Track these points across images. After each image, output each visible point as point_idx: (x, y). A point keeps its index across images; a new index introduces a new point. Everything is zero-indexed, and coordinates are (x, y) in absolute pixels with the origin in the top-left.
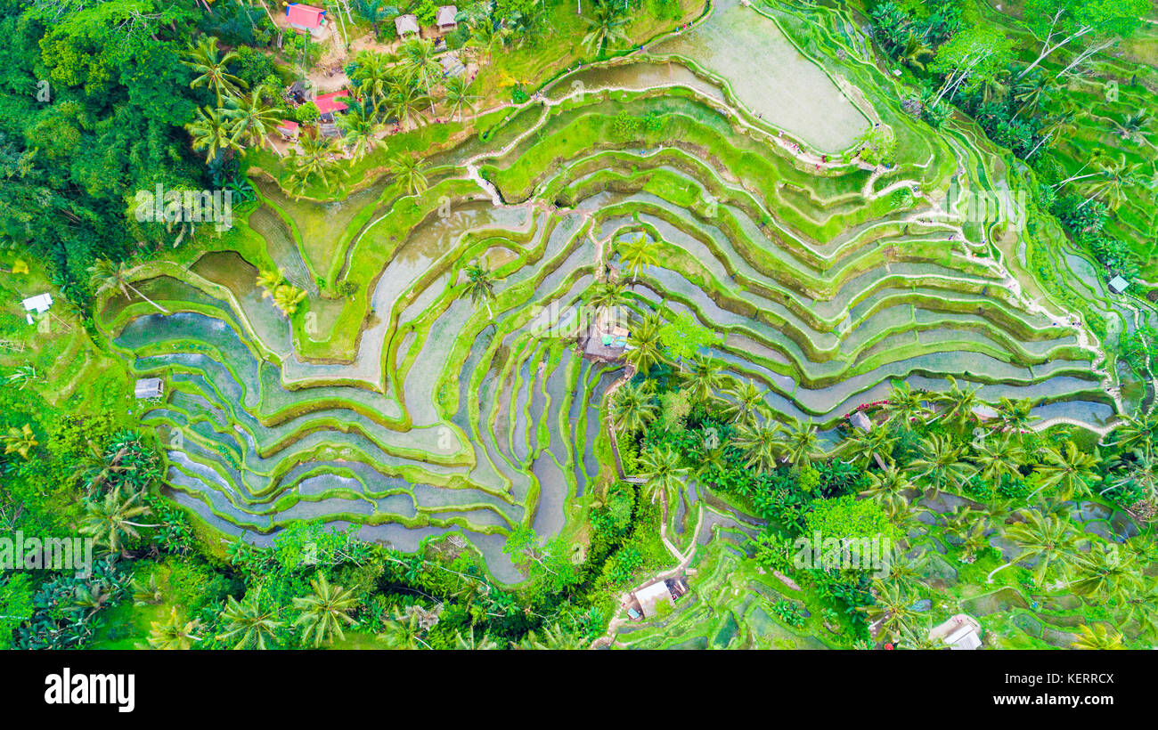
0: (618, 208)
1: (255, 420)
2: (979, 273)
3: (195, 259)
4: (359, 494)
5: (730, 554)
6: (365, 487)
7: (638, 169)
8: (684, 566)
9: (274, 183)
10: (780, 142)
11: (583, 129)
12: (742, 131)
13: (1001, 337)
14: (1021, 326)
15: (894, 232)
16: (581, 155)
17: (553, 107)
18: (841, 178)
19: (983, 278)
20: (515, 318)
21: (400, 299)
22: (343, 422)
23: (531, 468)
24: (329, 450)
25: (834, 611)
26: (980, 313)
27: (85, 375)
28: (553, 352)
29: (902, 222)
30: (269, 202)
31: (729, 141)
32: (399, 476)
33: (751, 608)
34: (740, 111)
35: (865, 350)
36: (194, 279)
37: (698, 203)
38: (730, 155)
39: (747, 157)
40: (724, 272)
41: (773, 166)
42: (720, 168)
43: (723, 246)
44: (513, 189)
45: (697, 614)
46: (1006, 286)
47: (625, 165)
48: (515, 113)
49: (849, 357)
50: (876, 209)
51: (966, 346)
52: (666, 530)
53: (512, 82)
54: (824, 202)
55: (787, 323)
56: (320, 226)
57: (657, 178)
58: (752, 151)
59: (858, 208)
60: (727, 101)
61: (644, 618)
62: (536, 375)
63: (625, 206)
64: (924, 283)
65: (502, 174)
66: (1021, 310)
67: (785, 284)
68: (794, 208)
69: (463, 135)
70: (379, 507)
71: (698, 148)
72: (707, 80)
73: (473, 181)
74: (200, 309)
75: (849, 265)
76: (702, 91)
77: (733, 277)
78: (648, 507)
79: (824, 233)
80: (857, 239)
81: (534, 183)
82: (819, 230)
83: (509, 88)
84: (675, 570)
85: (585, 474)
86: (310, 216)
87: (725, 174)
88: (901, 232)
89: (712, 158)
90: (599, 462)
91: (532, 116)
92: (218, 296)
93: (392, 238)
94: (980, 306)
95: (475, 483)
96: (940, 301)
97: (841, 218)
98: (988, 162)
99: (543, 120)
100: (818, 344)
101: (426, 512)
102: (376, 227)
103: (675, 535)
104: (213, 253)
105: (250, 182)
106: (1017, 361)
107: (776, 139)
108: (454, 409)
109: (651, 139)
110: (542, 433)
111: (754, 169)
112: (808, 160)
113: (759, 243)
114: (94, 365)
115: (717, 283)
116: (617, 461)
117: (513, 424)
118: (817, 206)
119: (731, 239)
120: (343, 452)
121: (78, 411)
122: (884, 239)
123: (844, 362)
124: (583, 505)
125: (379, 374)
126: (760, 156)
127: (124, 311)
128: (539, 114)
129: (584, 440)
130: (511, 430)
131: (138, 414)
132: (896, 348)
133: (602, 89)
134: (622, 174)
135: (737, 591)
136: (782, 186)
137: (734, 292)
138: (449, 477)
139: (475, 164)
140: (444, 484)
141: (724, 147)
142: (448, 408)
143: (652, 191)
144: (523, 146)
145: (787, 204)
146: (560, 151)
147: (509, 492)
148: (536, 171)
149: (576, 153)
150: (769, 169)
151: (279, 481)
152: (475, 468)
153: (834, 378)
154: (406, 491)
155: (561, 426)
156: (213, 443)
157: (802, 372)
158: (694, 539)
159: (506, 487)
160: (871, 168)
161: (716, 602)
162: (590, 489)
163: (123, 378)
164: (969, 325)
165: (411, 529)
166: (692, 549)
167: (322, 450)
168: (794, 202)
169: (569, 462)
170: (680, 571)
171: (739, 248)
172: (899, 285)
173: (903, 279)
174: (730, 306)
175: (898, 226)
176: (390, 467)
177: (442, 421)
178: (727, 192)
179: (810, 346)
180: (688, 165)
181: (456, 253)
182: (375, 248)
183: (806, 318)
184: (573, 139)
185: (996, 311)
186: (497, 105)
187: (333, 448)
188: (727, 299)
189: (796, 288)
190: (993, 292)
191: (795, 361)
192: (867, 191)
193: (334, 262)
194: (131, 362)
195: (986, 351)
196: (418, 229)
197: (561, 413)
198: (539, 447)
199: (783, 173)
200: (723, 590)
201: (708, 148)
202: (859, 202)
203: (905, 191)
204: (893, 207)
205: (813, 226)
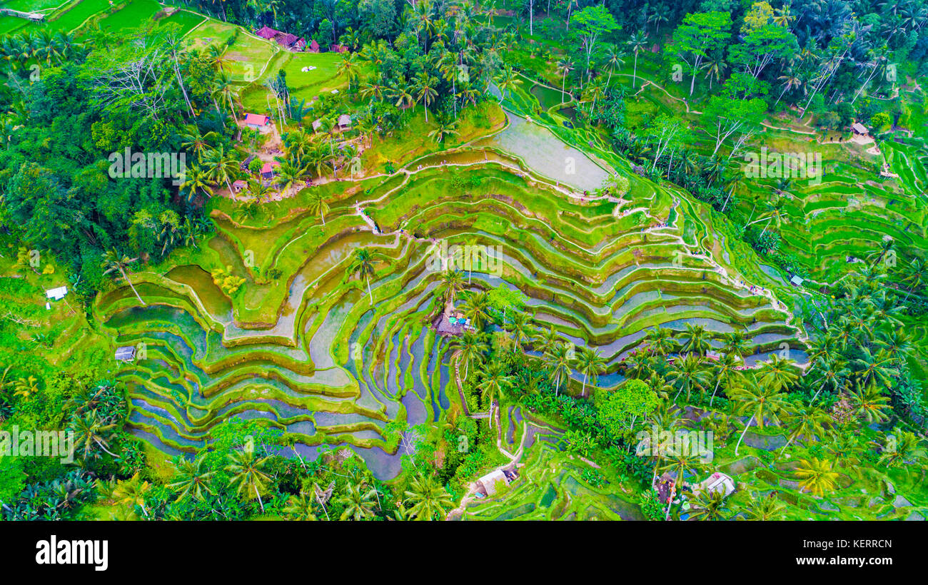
0: (456, 238)
1: (201, 370)
2: (698, 264)
3: (168, 270)
4: (274, 421)
5: (547, 448)
6: (278, 415)
7: (469, 212)
8: (515, 462)
9: (228, 221)
10: (557, 188)
11: (432, 188)
12: (533, 184)
13: (721, 307)
14: (732, 297)
15: (636, 240)
16: (430, 205)
17: (411, 175)
18: (598, 207)
19: (701, 267)
20: (388, 305)
21: (309, 288)
22: (264, 370)
23: (400, 400)
24: (253, 391)
25: (626, 476)
26: (704, 292)
27: (81, 344)
28: (415, 329)
29: (642, 233)
30: (224, 230)
31: (525, 191)
32: (303, 407)
33: (565, 478)
34: (531, 173)
35: (630, 317)
36: (166, 282)
37: (509, 230)
38: (526, 198)
39: (538, 199)
40: (529, 273)
41: (554, 202)
42: (521, 208)
43: (526, 256)
44: (387, 222)
45: (526, 490)
46: (717, 271)
47: (459, 211)
48: (388, 179)
49: (619, 321)
50: (624, 225)
51: (700, 314)
52: (501, 443)
53: (385, 160)
54: (589, 220)
55: (575, 301)
56: (257, 242)
57: (481, 219)
58: (540, 195)
59: (611, 224)
60: (522, 169)
61: (487, 495)
62: (404, 342)
63: (461, 236)
64: (664, 273)
65: (379, 212)
66: (730, 287)
67: (570, 276)
68: (570, 225)
69: (353, 190)
70: (288, 430)
71: (506, 198)
72: (509, 159)
73: (360, 217)
74: (169, 302)
75: (611, 260)
76: (505, 165)
77: (536, 275)
78: (487, 433)
79: (592, 239)
80: (614, 243)
81: (400, 220)
82: (588, 237)
83: (383, 164)
84: (509, 465)
85: (440, 407)
86: (251, 237)
87: (524, 211)
88: (642, 240)
89: (516, 202)
90: (450, 400)
91: (399, 180)
92: (181, 291)
93: (305, 252)
94: (703, 286)
95: (360, 406)
96: (676, 285)
97: (601, 230)
98: (696, 208)
99: (405, 182)
100: (597, 312)
101: (323, 430)
102: (295, 242)
103: (508, 445)
104: (180, 266)
105: (212, 220)
106: (735, 322)
107: (555, 187)
108: (345, 360)
109: (475, 193)
110: (408, 377)
111: (543, 206)
112: (576, 197)
113: (550, 251)
114: (87, 338)
115: (525, 279)
116: (463, 402)
117: (387, 371)
118: (584, 223)
119: (532, 252)
120: (263, 393)
121: (71, 368)
122: (631, 245)
123: (617, 324)
124: (439, 426)
125: (293, 332)
126: (546, 198)
127: (115, 304)
128: (403, 180)
129: (439, 386)
130: (386, 375)
131: (115, 372)
132: (651, 316)
133: (442, 165)
134: (458, 217)
135: (554, 470)
136: (561, 213)
137: (537, 284)
138: (340, 403)
139: (361, 206)
140: (336, 409)
141: (522, 194)
142: (341, 359)
143: (478, 227)
144: (392, 197)
145: (565, 223)
146: (416, 201)
147: (385, 413)
148: (402, 212)
149: (428, 203)
150: (552, 204)
151: (214, 413)
152: (360, 396)
153: (611, 334)
154: (308, 416)
155: (422, 375)
156: (168, 390)
157: (588, 332)
158: (521, 444)
159: (382, 408)
160: (617, 200)
161: (540, 480)
162: (443, 417)
163: (106, 348)
164: (699, 300)
165: (311, 446)
166: (520, 451)
167: (248, 390)
168: (570, 222)
169: (428, 397)
170: (512, 466)
171: (538, 256)
172: (646, 275)
173: (649, 270)
174: (535, 294)
175: (639, 236)
176: (298, 399)
177: (336, 365)
178: (527, 221)
179: (592, 313)
180: (501, 209)
181: (347, 261)
182: (293, 257)
183: (587, 296)
184: (425, 194)
185: (714, 289)
186: (375, 174)
187: (256, 389)
188: (533, 288)
189: (578, 277)
190: (709, 276)
191: (584, 326)
192: (616, 213)
193: (266, 261)
194: (114, 338)
195: (713, 316)
196: (322, 247)
197: (421, 367)
198: (406, 387)
199: (561, 206)
200: (545, 471)
201: (513, 197)
202: (611, 220)
203: (641, 213)
204: (636, 224)
205: (583, 234)
